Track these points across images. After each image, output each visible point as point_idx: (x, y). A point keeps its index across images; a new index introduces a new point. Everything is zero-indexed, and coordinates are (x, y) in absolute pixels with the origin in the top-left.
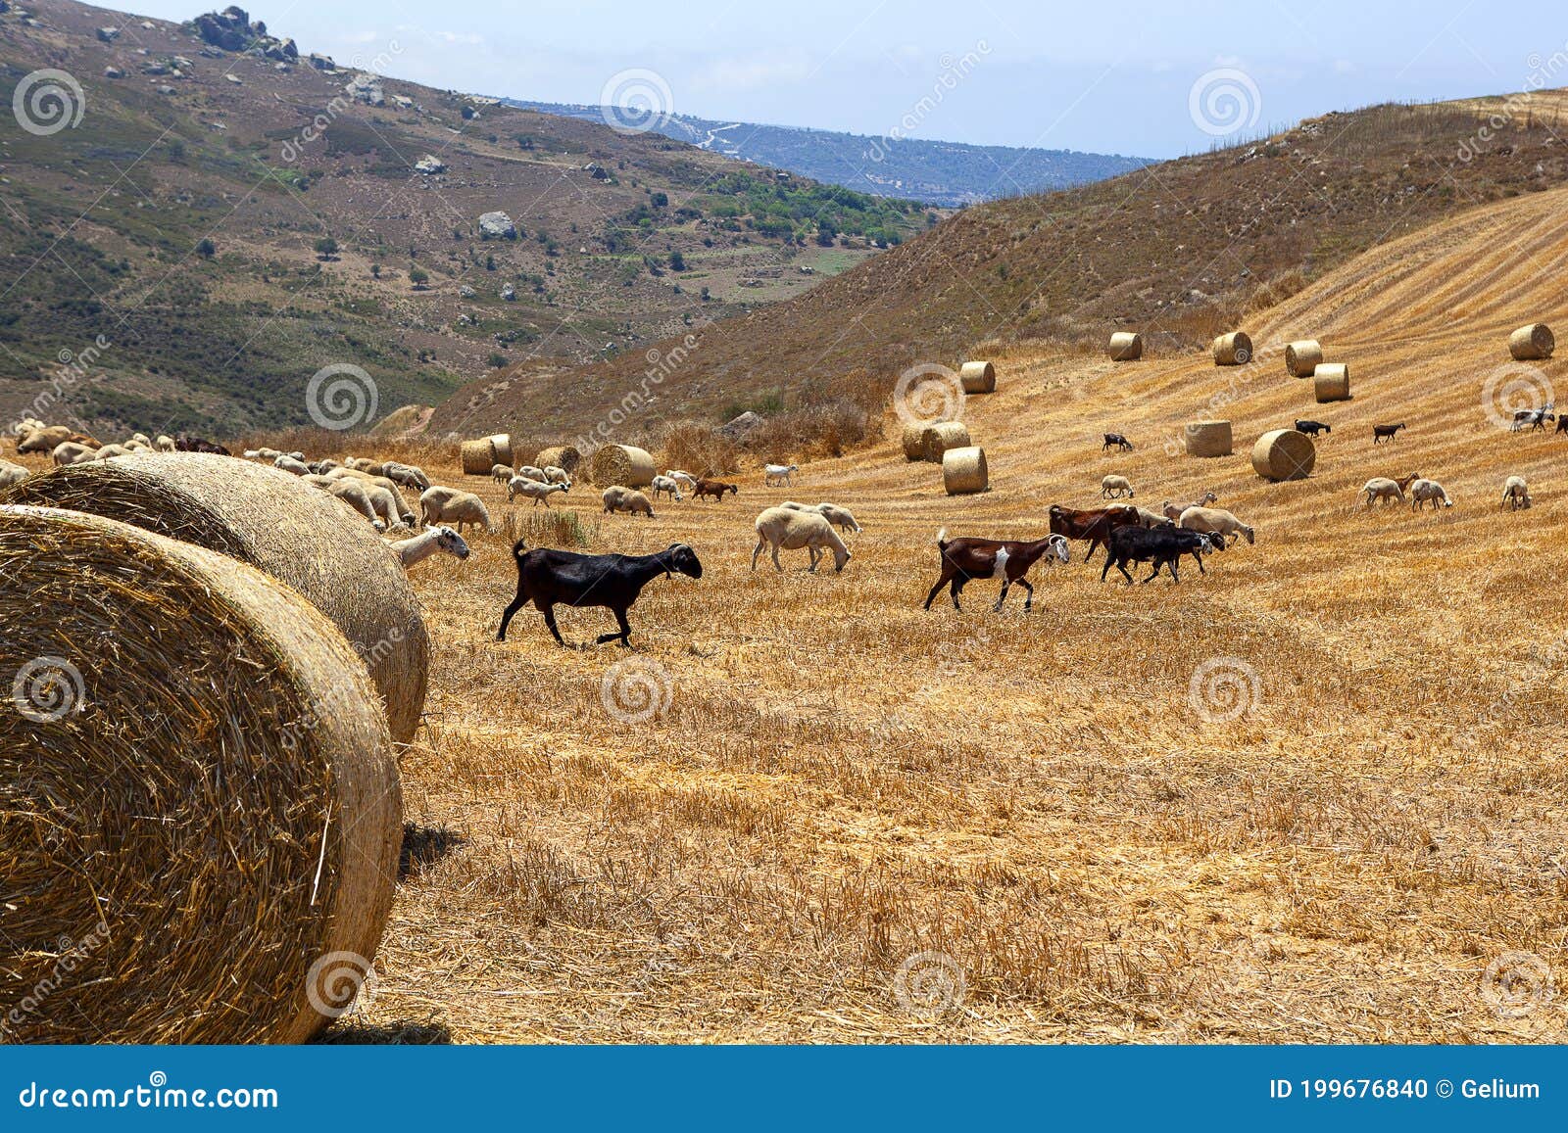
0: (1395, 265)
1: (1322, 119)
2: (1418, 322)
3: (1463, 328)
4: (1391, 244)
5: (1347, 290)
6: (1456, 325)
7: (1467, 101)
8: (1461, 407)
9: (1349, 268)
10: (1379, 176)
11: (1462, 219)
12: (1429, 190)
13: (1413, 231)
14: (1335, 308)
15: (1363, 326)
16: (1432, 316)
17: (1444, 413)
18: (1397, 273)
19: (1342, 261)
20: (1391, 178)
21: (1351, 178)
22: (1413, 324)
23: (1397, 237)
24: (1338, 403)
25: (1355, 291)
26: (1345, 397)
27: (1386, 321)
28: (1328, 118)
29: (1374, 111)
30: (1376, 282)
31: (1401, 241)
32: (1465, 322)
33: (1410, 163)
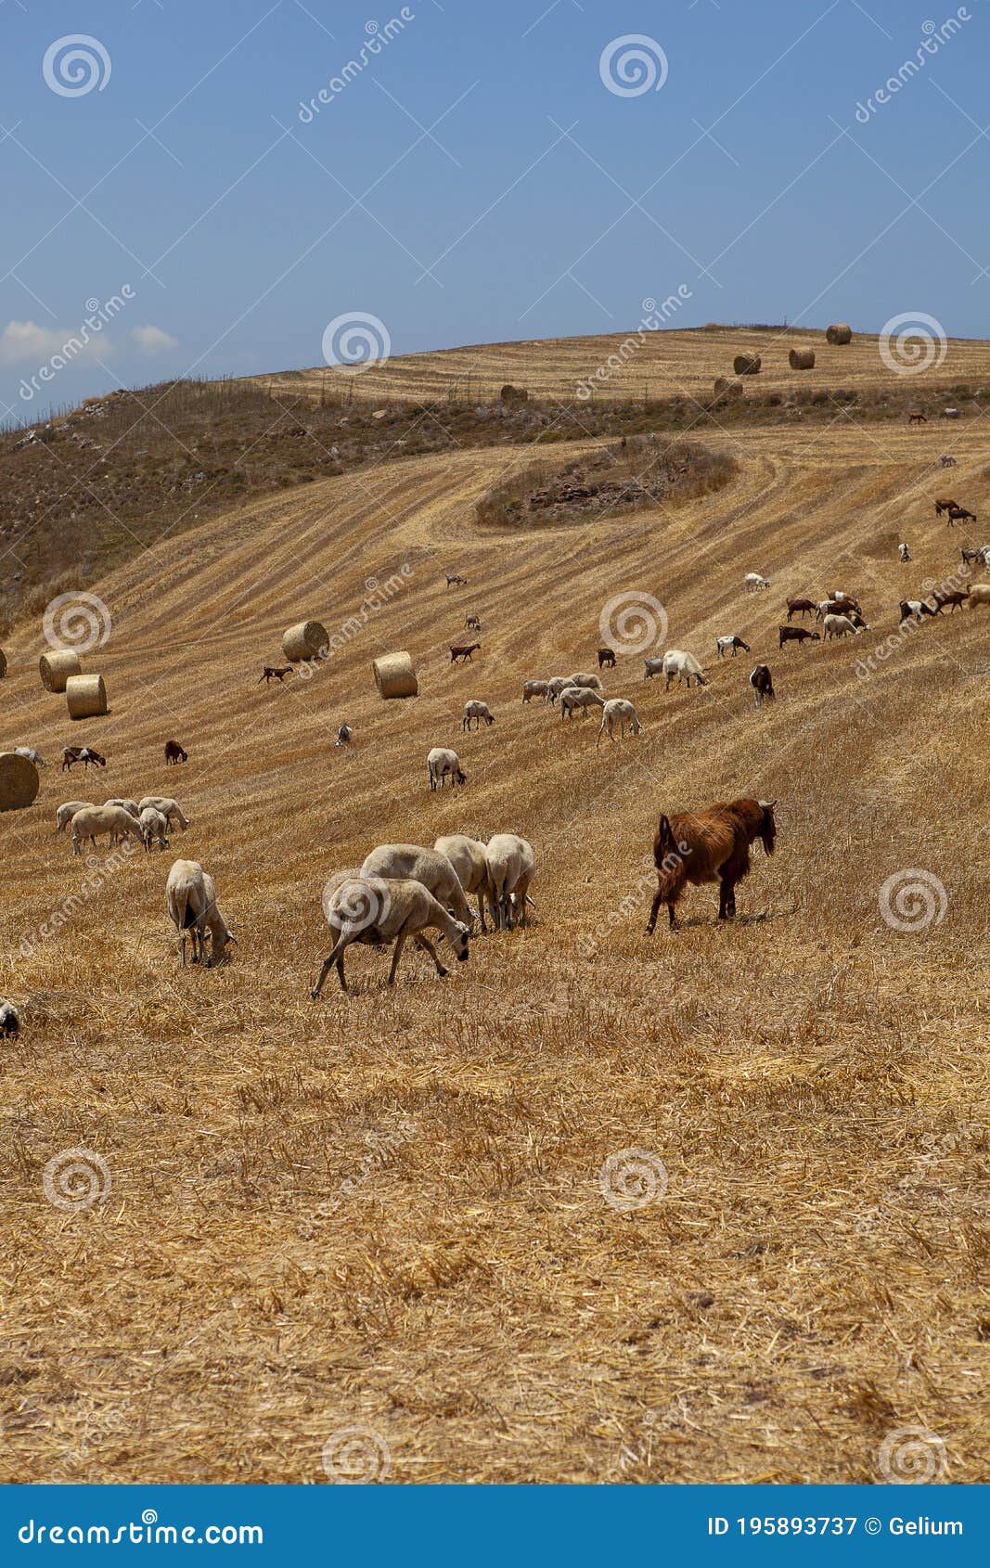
0: (185, 560)
1: (107, 399)
2: (204, 623)
3: (249, 628)
4: (179, 538)
5: (131, 591)
6: (242, 626)
7: (262, 377)
8: (225, 715)
9: (134, 564)
10: (165, 462)
11: (254, 509)
12: (220, 477)
13: (202, 523)
14: (116, 612)
15: (146, 630)
16: (218, 617)
17: (204, 723)
18: (185, 571)
19: (126, 559)
20: (178, 464)
21: (134, 465)
22: (198, 626)
23: (186, 530)
24: (94, 719)
25: (139, 591)
26: (102, 712)
27: (171, 625)
28: (114, 398)
29: (163, 387)
30: (163, 581)
31: (190, 534)
32: (253, 621)
33: (199, 447)
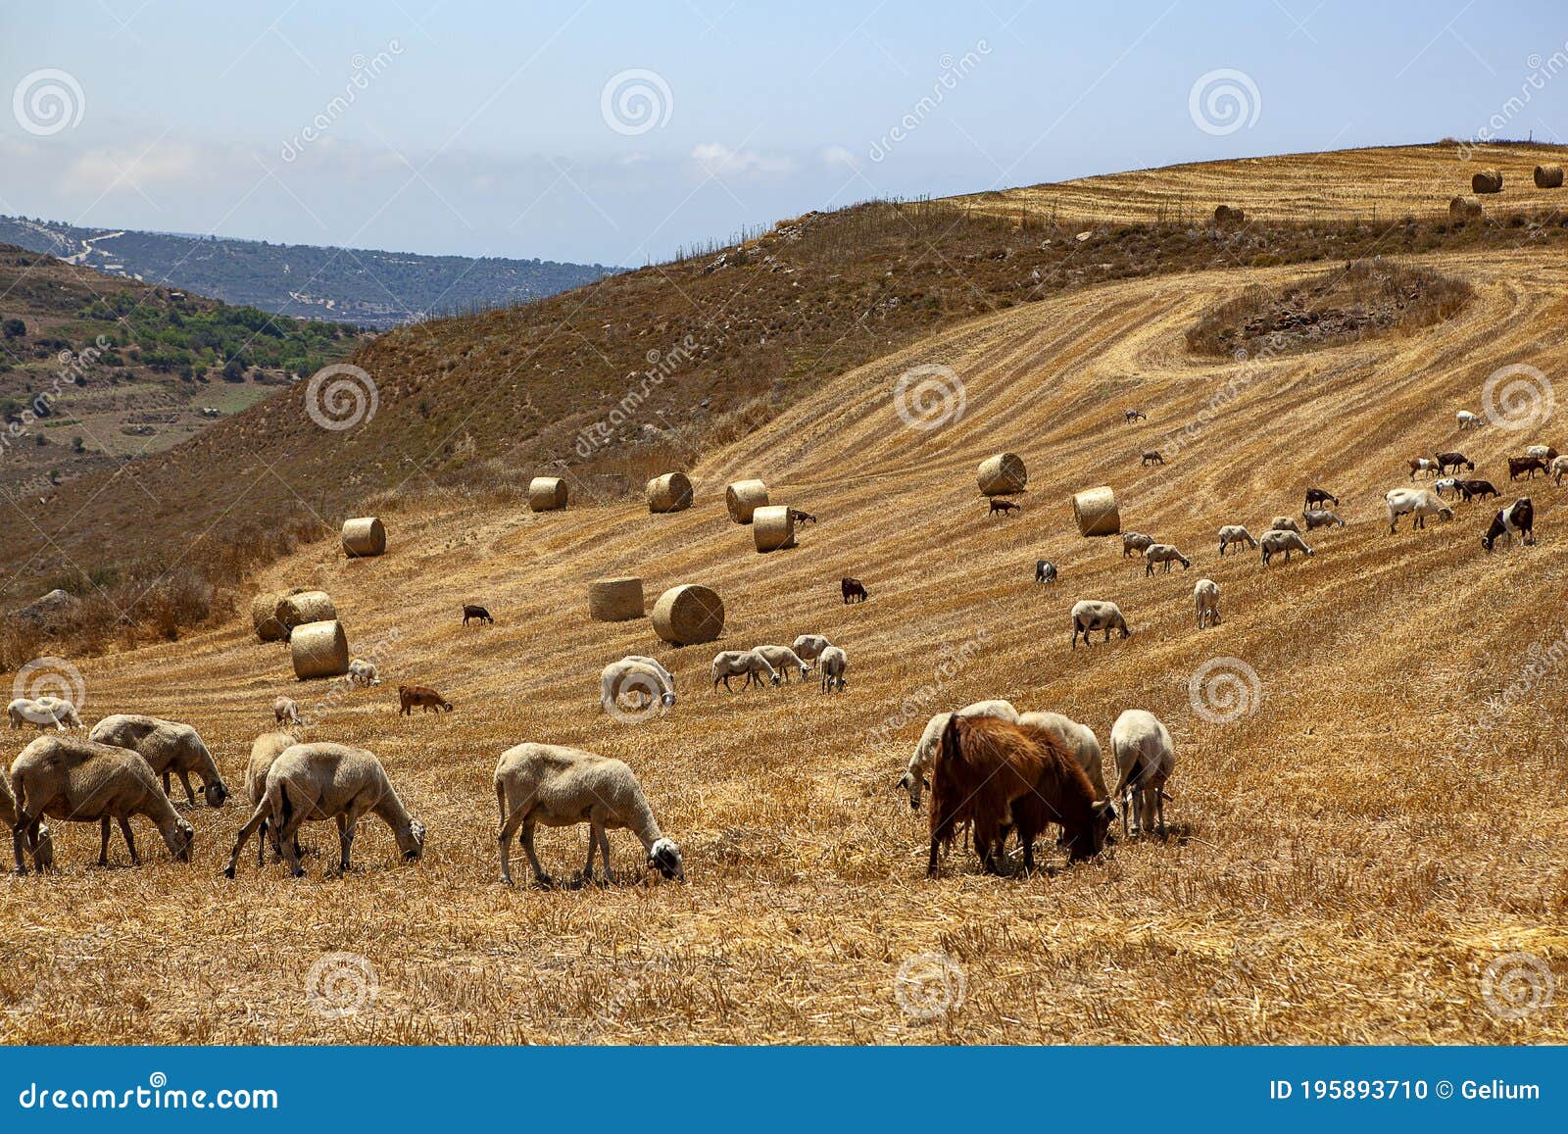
0: (875, 389)
1: (801, 221)
2: (895, 455)
3: (942, 460)
4: (870, 365)
5: (820, 420)
6: (935, 458)
7: (962, 198)
8: (916, 551)
9: (823, 394)
10: (858, 286)
11: (952, 334)
12: (915, 302)
13: (896, 350)
14: (805, 442)
15: (835, 461)
16: (912, 446)
17: (895, 558)
18: (877, 399)
19: (816, 387)
20: (871, 289)
21: (827, 289)
22: (889, 458)
23: (879, 357)
24: (781, 552)
25: (829, 420)
26: (790, 545)
27: (861, 455)
28: (809, 221)
29: (860, 209)
30: (853, 410)
31: (882, 362)
32: (947, 453)
33: (893, 271)
